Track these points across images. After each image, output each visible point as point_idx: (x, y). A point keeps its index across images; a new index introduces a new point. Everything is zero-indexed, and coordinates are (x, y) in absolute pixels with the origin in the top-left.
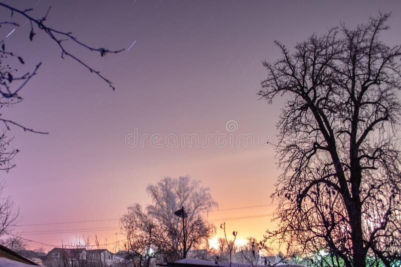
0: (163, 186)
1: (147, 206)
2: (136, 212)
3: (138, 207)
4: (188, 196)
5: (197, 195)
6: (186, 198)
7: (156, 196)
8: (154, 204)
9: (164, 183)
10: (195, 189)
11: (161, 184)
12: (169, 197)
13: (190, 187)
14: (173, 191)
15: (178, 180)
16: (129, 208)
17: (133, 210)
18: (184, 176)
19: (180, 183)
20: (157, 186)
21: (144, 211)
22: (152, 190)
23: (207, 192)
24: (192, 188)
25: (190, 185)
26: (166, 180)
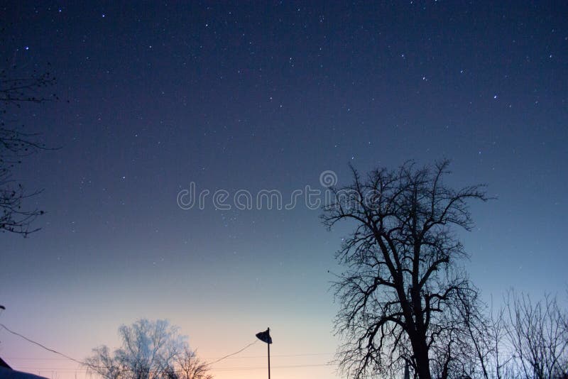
0: (138, 329)
1: (116, 349)
2: (102, 356)
3: (105, 349)
4: (164, 342)
5: (173, 342)
6: (161, 345)
7: (128, 339)
8: (124, 348)
9: (139, 326)
10: (172, 335)
11: (135, 326)
12: (142, 342)
13: (167, 333)
14: (148, 335)
15: (156, 323)
16: (94, 350)
17: (98, 352)
18: (163, 320)
19: (157, 327)
20: (131, 327)
21: (112, 355)
22: (125, 332)
23: (184, 340)
24: (170, 334)
25: (167, 330)
26: (142, 323)
